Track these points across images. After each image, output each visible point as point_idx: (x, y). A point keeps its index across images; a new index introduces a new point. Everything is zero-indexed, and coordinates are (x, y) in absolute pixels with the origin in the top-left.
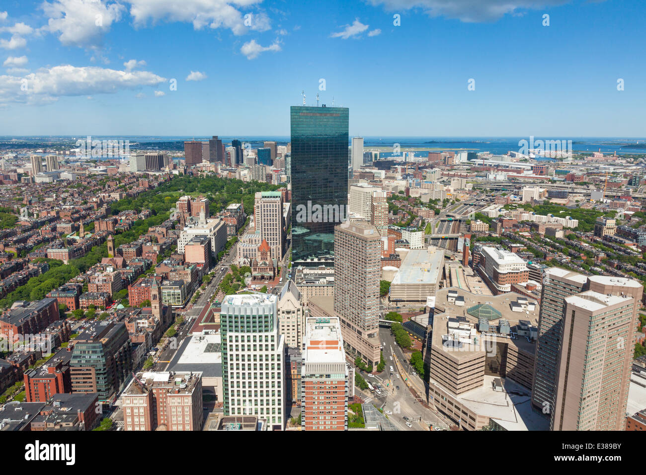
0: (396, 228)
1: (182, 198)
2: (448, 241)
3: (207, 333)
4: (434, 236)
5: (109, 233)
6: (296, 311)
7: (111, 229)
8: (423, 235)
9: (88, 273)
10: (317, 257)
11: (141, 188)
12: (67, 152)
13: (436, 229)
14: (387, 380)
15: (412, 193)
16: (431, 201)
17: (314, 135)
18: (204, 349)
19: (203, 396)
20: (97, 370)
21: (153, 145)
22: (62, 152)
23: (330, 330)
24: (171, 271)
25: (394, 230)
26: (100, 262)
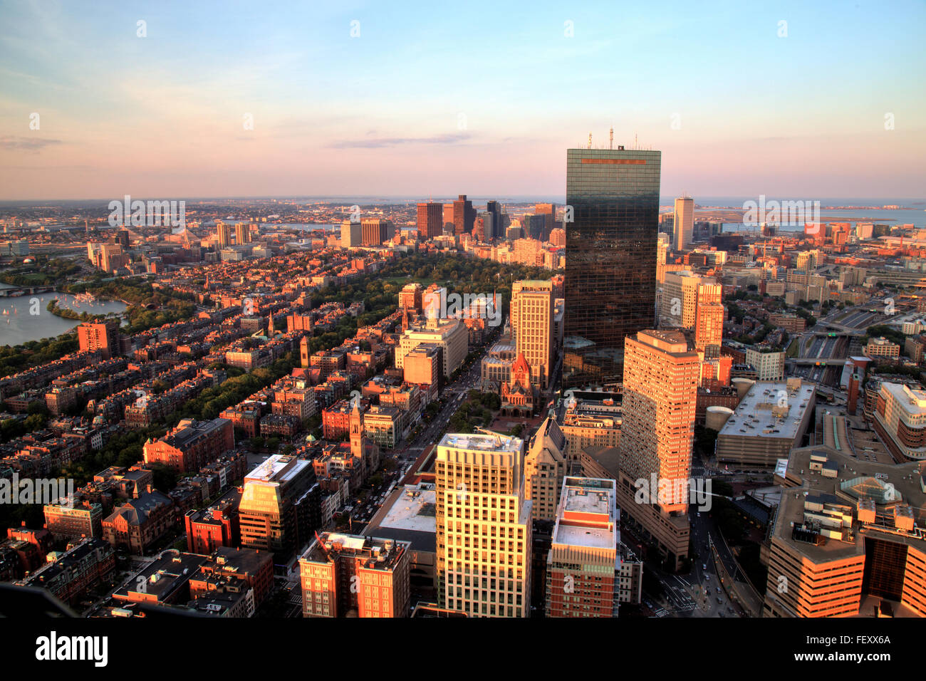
0: (737, 344)
1: (407, 287)
2: (825, 371)
3: (424, 488)
4: (800, 361)
5: (306, 333)
6: (556, 466)
7: (308, 328)
8: (781, 359)
9: (275, 387)
10: (602, 386)
11: (354, 270)
12: (264, 219)
13: (807, 351)
14: (696, 586)
15: (770, 290)
16: (803, 303)
17: (603, 194)
18: (418, 509)
19: (411, 577)
20: (272, 522)
21: (376, 209)
22: (257, 219)
23: (597, 499)
24: (383, 393)
25: (734, 348)
26: (290, 374)
